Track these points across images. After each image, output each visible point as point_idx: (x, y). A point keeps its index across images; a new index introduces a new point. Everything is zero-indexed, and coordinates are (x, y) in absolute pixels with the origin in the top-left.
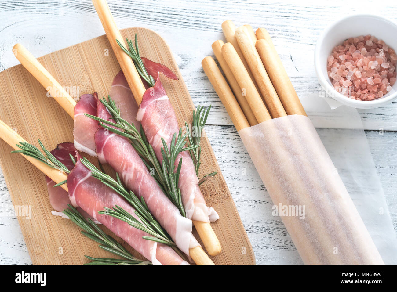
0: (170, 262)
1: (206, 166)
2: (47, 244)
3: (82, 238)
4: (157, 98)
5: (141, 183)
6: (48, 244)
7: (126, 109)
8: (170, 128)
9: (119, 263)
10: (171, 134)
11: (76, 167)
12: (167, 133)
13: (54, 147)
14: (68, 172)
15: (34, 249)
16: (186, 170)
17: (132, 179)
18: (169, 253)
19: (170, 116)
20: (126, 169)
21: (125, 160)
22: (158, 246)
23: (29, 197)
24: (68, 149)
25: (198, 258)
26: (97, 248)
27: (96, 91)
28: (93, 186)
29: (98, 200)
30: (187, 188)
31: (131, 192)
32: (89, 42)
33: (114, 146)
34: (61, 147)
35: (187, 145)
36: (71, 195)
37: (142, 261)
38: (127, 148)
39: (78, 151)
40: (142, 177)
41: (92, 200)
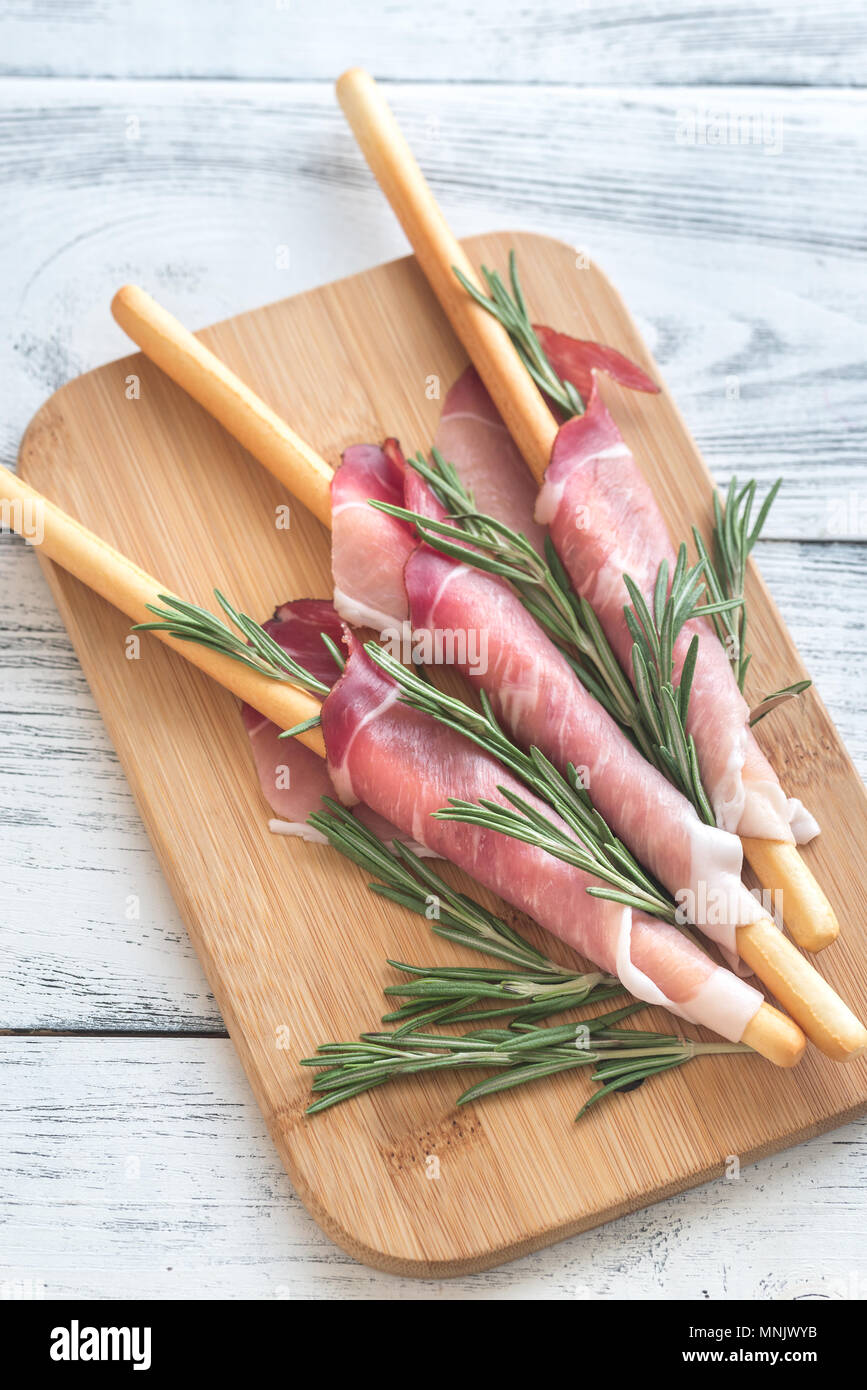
0: (677, 971)
1: (765, 668)
2: (261, 928)
3: (374, 905)
4: (596, 452)
5: (564, 721)
6: (265, 928)
7: (494, 490)
8: (644, 545)
9: (503, 982)
10: (651, 564)
11: (350, 674)
12: (639, 561)
13: (265, 616)
14: (320, 689)
15: (219, 946)
16: (711, 678)
17: (534, 708)
18: (671, 944)
19: (642, 509)
20: (514, 678)
21: (508, 648)
22: (635, 920)
23: (192, 777)
24: (311, 620)
25: (766, 957)
26: (427, 936)
27: (391, 435)
28: (407, 732)
29: (428, 780)
30: (716, 731)
31: (535, 750)
32: (358, 279)
33: (470, 603)
34: (287, 616)
35: (708, 599)
36: (337, 764)
37: (578, 973)
38: (511, 611)
39: (349, 625)
40: (569, 702)
41: (406, 779)
